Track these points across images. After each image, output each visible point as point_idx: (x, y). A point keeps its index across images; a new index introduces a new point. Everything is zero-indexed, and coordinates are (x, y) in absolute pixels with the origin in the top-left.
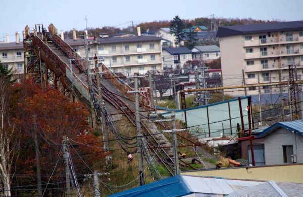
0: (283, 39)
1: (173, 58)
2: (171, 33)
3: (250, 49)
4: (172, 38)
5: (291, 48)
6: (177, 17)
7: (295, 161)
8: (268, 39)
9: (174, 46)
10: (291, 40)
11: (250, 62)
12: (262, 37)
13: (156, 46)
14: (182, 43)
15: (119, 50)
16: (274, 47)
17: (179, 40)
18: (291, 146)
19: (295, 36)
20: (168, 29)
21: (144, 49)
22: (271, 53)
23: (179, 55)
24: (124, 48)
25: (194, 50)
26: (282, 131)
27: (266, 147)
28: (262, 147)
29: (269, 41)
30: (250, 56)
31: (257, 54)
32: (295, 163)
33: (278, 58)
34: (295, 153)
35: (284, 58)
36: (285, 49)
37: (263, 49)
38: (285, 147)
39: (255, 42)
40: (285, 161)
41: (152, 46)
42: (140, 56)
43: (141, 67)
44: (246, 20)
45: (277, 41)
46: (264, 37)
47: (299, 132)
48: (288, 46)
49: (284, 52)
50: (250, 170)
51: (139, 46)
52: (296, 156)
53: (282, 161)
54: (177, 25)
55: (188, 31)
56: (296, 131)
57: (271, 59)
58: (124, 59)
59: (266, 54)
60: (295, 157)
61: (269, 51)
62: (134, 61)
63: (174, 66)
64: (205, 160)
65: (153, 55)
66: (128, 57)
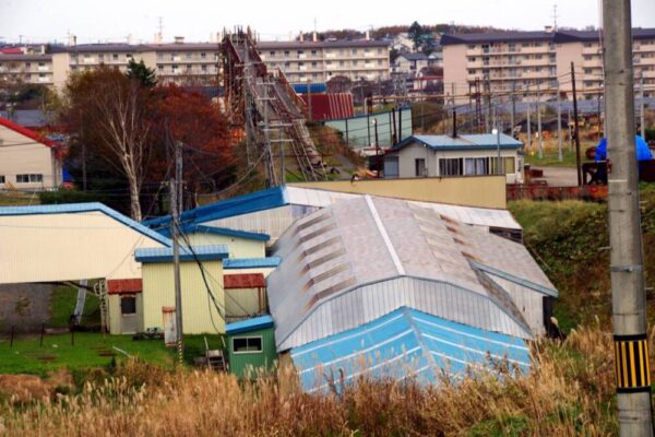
0: (505, 50)
1: (409, 64)
2: (409, 38)
3: (473, 59)
4: (410, 44)
5: (513, 59)
6: (416, 23)
7: (425, 175)
8: (491, 49)
9: (412, 51)
10: (514, 50)
11: (472, 71)
12: (485, 47)
13: (384, 51)
14: (420, 49)
15: (347, 54)
16: (497, 57)
17: (417, 46)
18: (423, 160)
19: (518, 46)
20: (406, 35)
21: (371, 54)
22: (492, 63)
23: (415, 61)
24: (351, 52)
25: (431, 57)
26: (416, 145)
27: (400, 159)
28: (397, 159)
29: (492, 51)
30: (472, 65)
31: (478, 64)
32: (426, 177)
33: (500, 68)
34: (426, 167)
35: (505, 68)
36: (507, 60)
37: (486, 59)
38: (417, 161)
39: (478, 51)
40: (417, 174)
41: (380, 51)
42: (367, 61)
43: (368, 71)
44: (486, 29)
45: (500, 51)
46: (487, 46)
47: (430, 146)
48: (510, 56)
49: (505, 63)
50: (354, 183)
51: (367, 51)
52: (427, 169)
53: (413, 174)
54: (416, 31)
55: (426, 37)
56: (427, 145)
57: (492, 68)
58: (352, 63)
59: (488, 63)
60: (426, 171)
61: (491, 61)
62: (360, 66)
63: (410, 71)
64: (345, 170)
65: (380, 61)
66: (355, 61)
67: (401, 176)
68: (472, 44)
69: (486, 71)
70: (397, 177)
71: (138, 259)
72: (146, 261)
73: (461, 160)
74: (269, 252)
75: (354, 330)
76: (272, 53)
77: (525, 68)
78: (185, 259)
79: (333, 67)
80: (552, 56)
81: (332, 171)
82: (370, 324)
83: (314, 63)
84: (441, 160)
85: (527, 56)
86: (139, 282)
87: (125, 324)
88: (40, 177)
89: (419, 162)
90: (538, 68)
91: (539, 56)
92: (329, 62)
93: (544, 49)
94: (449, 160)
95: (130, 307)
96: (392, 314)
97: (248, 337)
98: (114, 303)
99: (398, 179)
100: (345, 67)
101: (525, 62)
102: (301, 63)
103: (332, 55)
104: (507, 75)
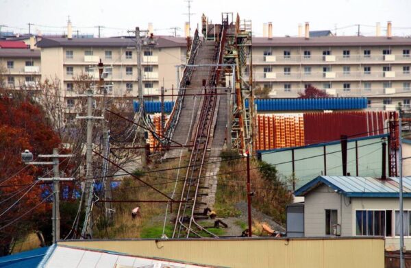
7: (338, 234)
18: (335, 211)
26: (326, 190)
27: (307, 210)
32: (339, 237)
34: (339, 222)
38: (328, 212)
40: (328, 233)
47: (343, 191)
50: (161, 244)
52: (340, 226)
53: (323, 234)
56: (340, 190)
60: (338, 227)
67: (307, 235)
70: (302, 236)
73: (389, 213)
76: (347, 53)
81: (217, 223)
83: (406, 67)
84: (358, 212)
89: (330, 215)
94: (370, 212)
99: (304, 238)
102: (387, 67)
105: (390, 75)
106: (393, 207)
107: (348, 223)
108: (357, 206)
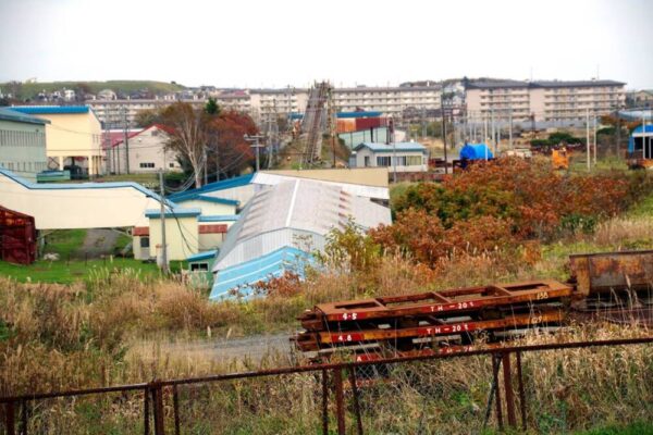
0: (502, 92)
2: (462, 85)
3: (483, 97)
4: (462, 88)
5: (507, 98)
8: (494, 91)
10: (507, 93)
11: (483, 104)
13: (438, 93)
15: (417, 95)
16: (497, 96)
20: (460, 84)
21: (430, 94)
22: (495, 100)
26: (365, 148)
27: (357, 156)
28: (355, 157)
29: (495, 93)
30: (483, 101)
31: (487, 100)
32: (370, 167)
33: (499, 103)
34: (370, 161)
35: (502, 103)
36: (503, 98)
37: (491, 97)
38: (365, 157)
39: (486, 93)
40: (366, 165)
41: (435, 93)
42: (428, 98)
43: (428, 104)
45: (499, 93)
46: (492, 90)
47: (371, 149)
49: (502, 100)
51: (428, 92)
53: (364, 165)
54: (465, 81)
57: (495, 103)
58: (419, 100)
59: (492, 100)
60: (370, 163)
61: (494, 98)
62: (423, 101)
65: (435, 98)
66: (421, 98)
67: (357, 166)
68: (483, 89)
69: (491, 104)
70: (355, 167)
71: (147, 216)
72: (152, 217)
73: (390, 157)
74: (238, 212)
75: (256, 260)
77: (514, 103)
78: (168, 216)
79: (407, 101)
80: (528, 96)
81: (322, 163)
82: (265, 257)
83: (395, 99)
84: (378, 157)
85: (515, 96)
86: (147, 229)
87: (143, 253)
88: (153, 165)
89: (367, 158)
90: (521, 103)
91: (522, 96)
92: (406, 99)
93: (525, 92)
94: (382, 157)
95: (145, 243)
96: (278, 250)
97: (200, 263)
98: (137, 241)
100: (415, 102)
101: (514, 100)
102: (388, 99)
103: (408, 95)
104: (503, 107)
105: (390, 102)
106: (391, 155)
107: (373, 161)
108: (377, 155)
